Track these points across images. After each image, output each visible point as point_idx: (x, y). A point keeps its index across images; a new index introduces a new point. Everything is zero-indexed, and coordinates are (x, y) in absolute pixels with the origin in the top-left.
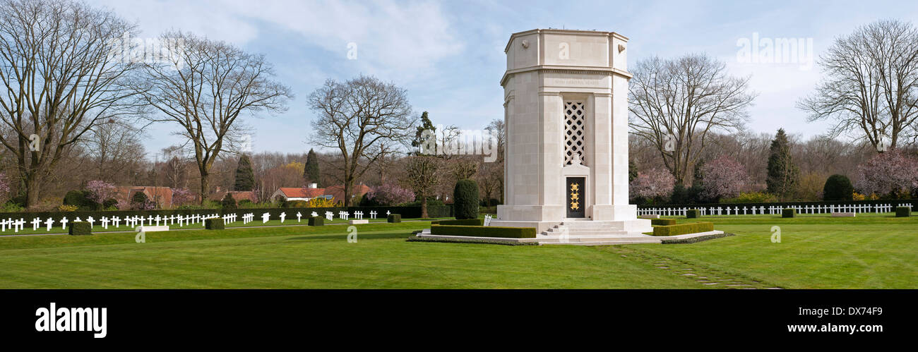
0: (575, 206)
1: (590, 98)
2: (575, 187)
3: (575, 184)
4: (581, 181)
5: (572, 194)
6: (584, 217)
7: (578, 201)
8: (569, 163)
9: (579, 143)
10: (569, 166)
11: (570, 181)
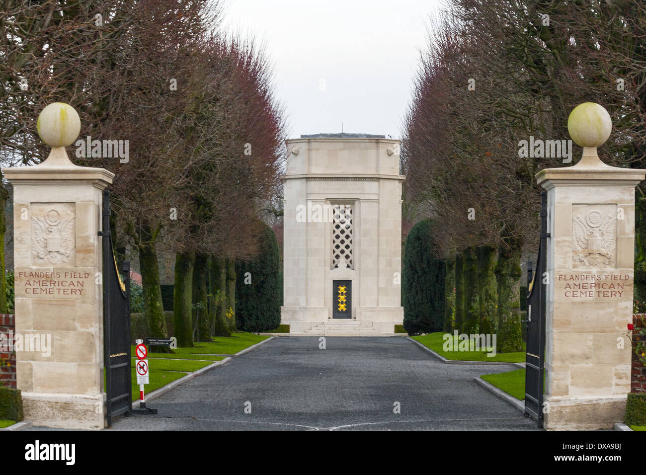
0: (342, 307)
1: (357, 203)
2: (342, 289)
3: (342, 286)
4: (348, 283)
5: (340, 296)
6: (351, 318)
7: (346, 303)
8: (336, 266)
9: (347, 247)
10: (336, 269)
11: (337, 283)
